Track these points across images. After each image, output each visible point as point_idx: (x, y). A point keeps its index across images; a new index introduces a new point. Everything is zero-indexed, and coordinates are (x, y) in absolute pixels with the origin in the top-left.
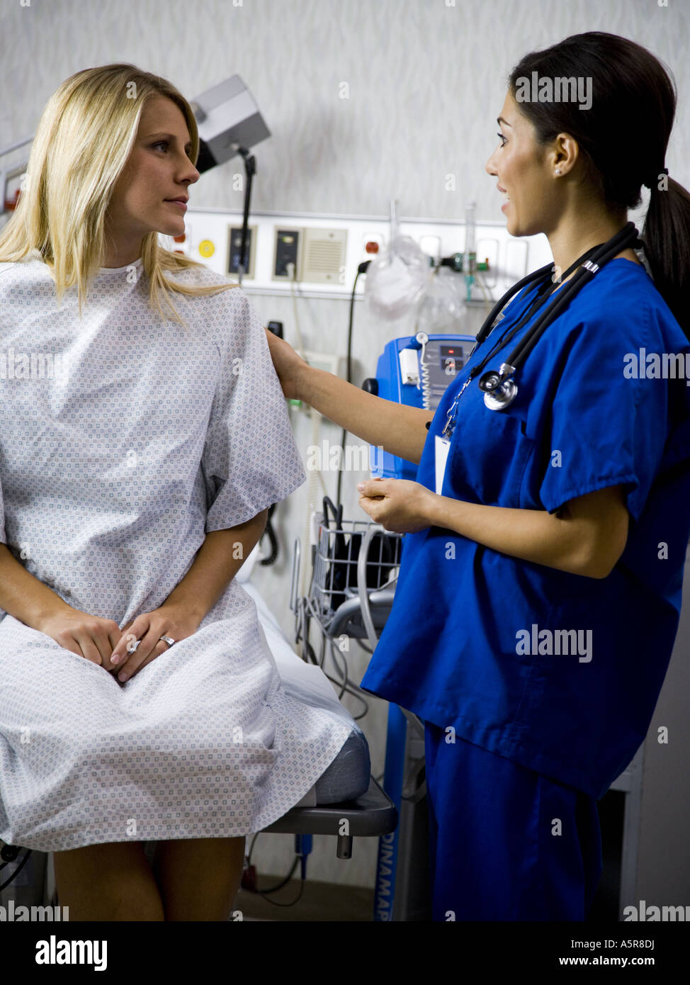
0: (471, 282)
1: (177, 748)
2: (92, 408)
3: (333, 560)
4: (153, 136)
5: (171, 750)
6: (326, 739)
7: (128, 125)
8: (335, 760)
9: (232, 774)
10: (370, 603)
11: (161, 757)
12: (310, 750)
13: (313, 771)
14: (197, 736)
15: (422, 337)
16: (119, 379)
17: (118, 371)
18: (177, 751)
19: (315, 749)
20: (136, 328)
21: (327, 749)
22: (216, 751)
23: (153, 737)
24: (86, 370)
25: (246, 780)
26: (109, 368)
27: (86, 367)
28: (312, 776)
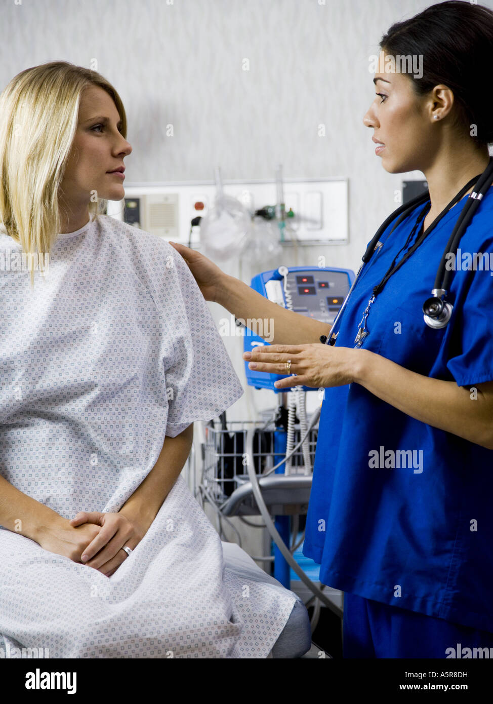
0: (283, 226)
1: (160, 633)
2: (59, 352)
3: (223, 455)
4: (91, 120)
5: (155, 635)
6: (276, 610)
7: (71, 112)
8: (286, 626)
9: (207, 649)
10: (261, 487)
11: (148, 643)
12: (264, 620)
13: (269, 638)
14: (175, 621)
15: (283, 270)
16: (80, 327)
17: (78, 320)
18: (160, 635)
19: (268, 619)
20: (88, 282)
21: (278, 618)
22: (192, 631)
23: (139, 626)
24: (53, 321)
25: (219, 653)
26: (71, 317)
27: (53, 318)
28: (269, 641)
